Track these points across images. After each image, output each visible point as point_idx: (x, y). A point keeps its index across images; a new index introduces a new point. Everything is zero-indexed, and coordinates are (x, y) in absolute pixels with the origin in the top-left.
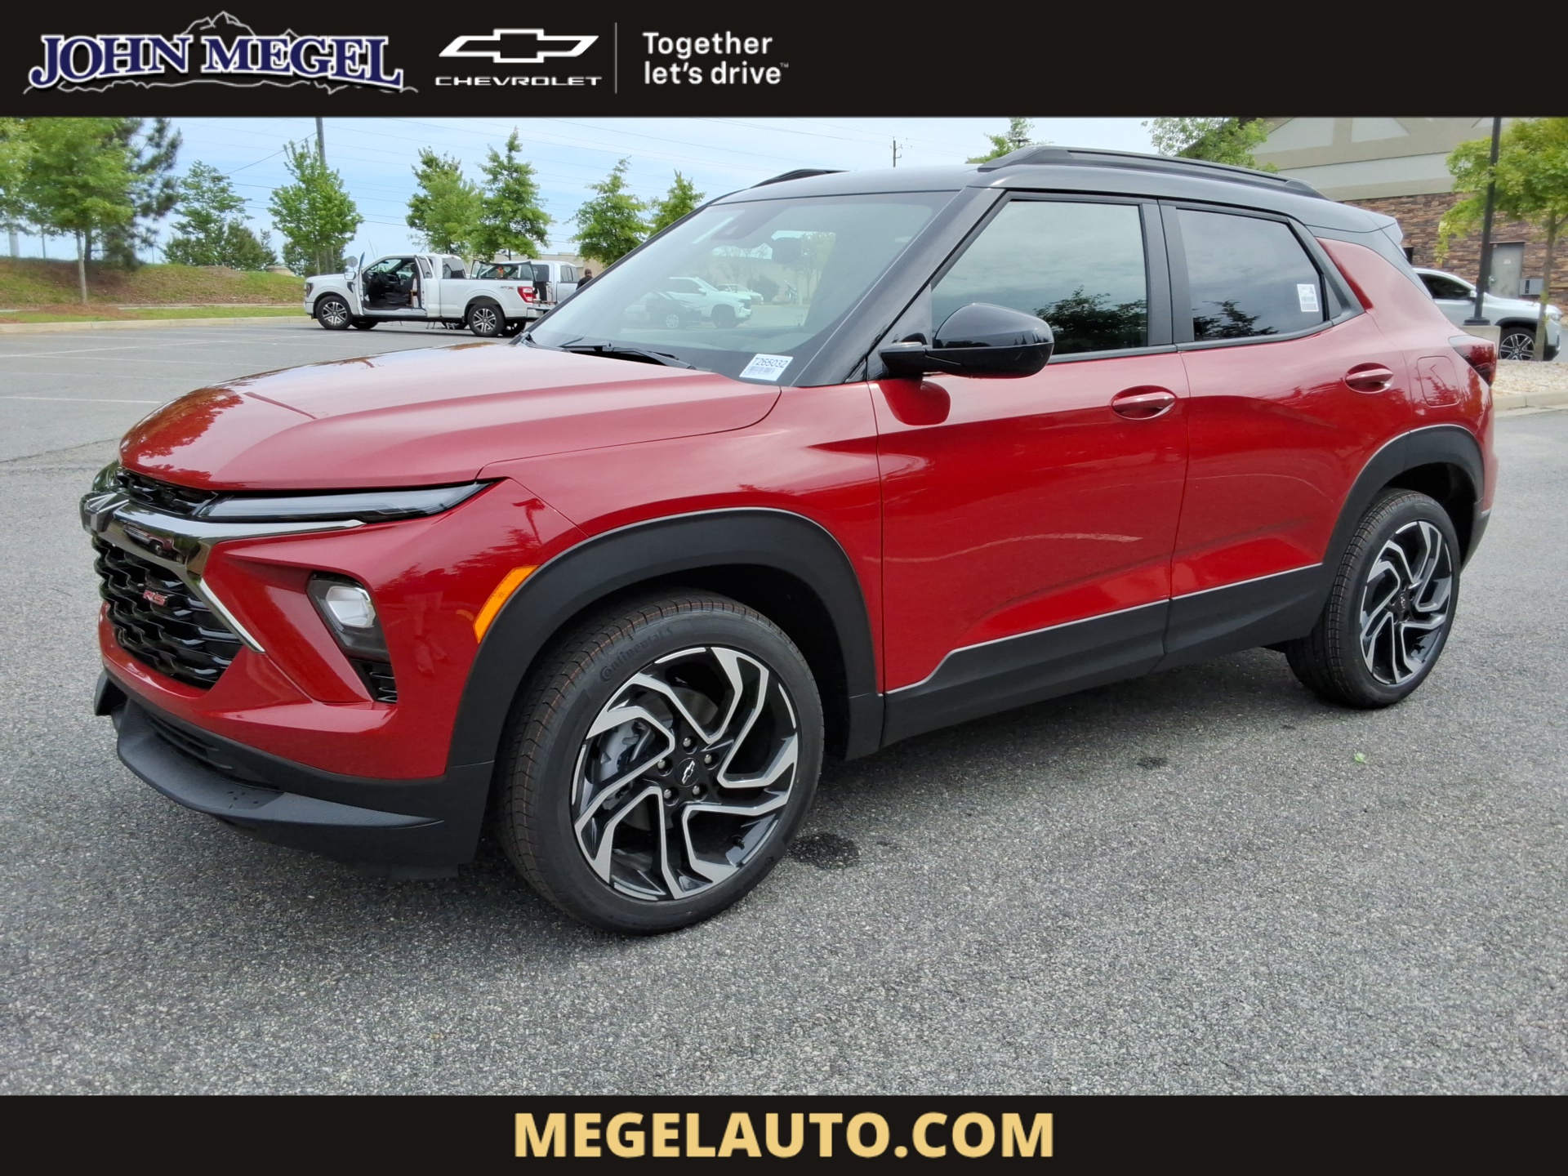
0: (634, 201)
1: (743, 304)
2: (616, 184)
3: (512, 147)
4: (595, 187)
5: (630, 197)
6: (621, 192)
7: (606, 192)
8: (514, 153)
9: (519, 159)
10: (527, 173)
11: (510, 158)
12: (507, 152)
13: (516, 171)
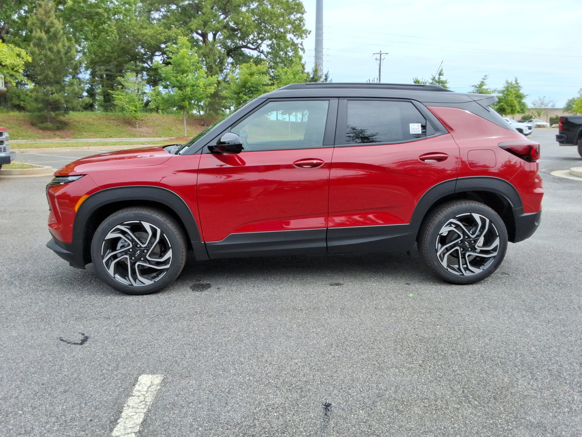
0: (489, 90)
1: (528, 128)
2: (482, 84)
3: (440, 74)
4: (473, 86)
5: (487, 89)
6: (484, 87)
7: (477, 88)
8: (441, 77)
9: (443, 78)
10: (445, 83)
11: (439, 78)
12: (438, 76)
13: (441, 83)
